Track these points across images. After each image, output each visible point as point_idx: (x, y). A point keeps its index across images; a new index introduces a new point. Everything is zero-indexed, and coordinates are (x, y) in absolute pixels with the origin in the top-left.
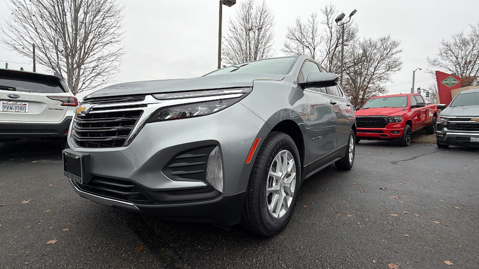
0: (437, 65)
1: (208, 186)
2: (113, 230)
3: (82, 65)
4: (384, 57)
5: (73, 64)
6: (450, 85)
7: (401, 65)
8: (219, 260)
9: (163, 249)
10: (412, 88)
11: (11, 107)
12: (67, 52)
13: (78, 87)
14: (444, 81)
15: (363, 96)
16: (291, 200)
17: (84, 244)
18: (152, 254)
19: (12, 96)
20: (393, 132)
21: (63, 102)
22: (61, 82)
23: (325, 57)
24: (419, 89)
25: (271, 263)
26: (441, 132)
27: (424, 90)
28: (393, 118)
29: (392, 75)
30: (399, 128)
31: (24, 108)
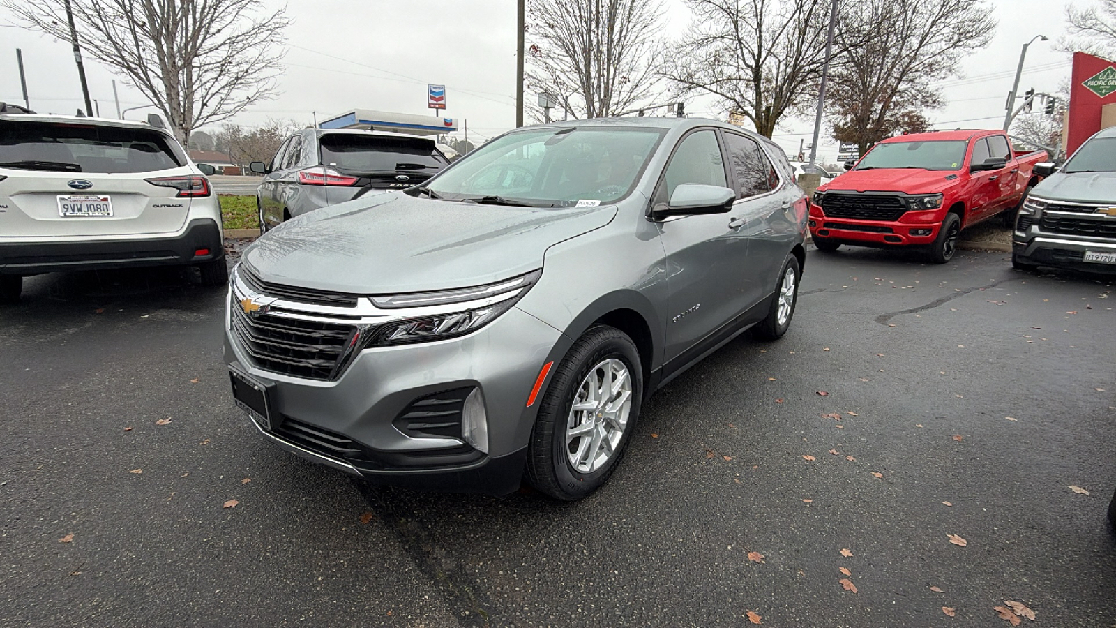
0: (1090, 28)
1: (464, 445)
2: (322, 483)
3: (196, 59)
4: (950, 7)
5: (172, 56)
6: (1104, 91)
7: (991, 31)
8: (488, 540)
9: (403, 520)
10: (1010, 92)
11: (79, 207)
12: (156, 27)
13: (194, 114)
14: (1092, 80)
15: (882, 115)
16: (620, 437)
17: (280, 508)
18: (387, 528)
19: (77, 183)
20: (915, 231)
21: (180, 190)
22: (167, 143)
23: (790, 17)
24: (1031, 92)
25: (567, 547)
26: (1023, 235)
27: (1044, 95)
28: (918, 199)
29: (965, 57)
30: (931, 222)
31: (105, 206)
